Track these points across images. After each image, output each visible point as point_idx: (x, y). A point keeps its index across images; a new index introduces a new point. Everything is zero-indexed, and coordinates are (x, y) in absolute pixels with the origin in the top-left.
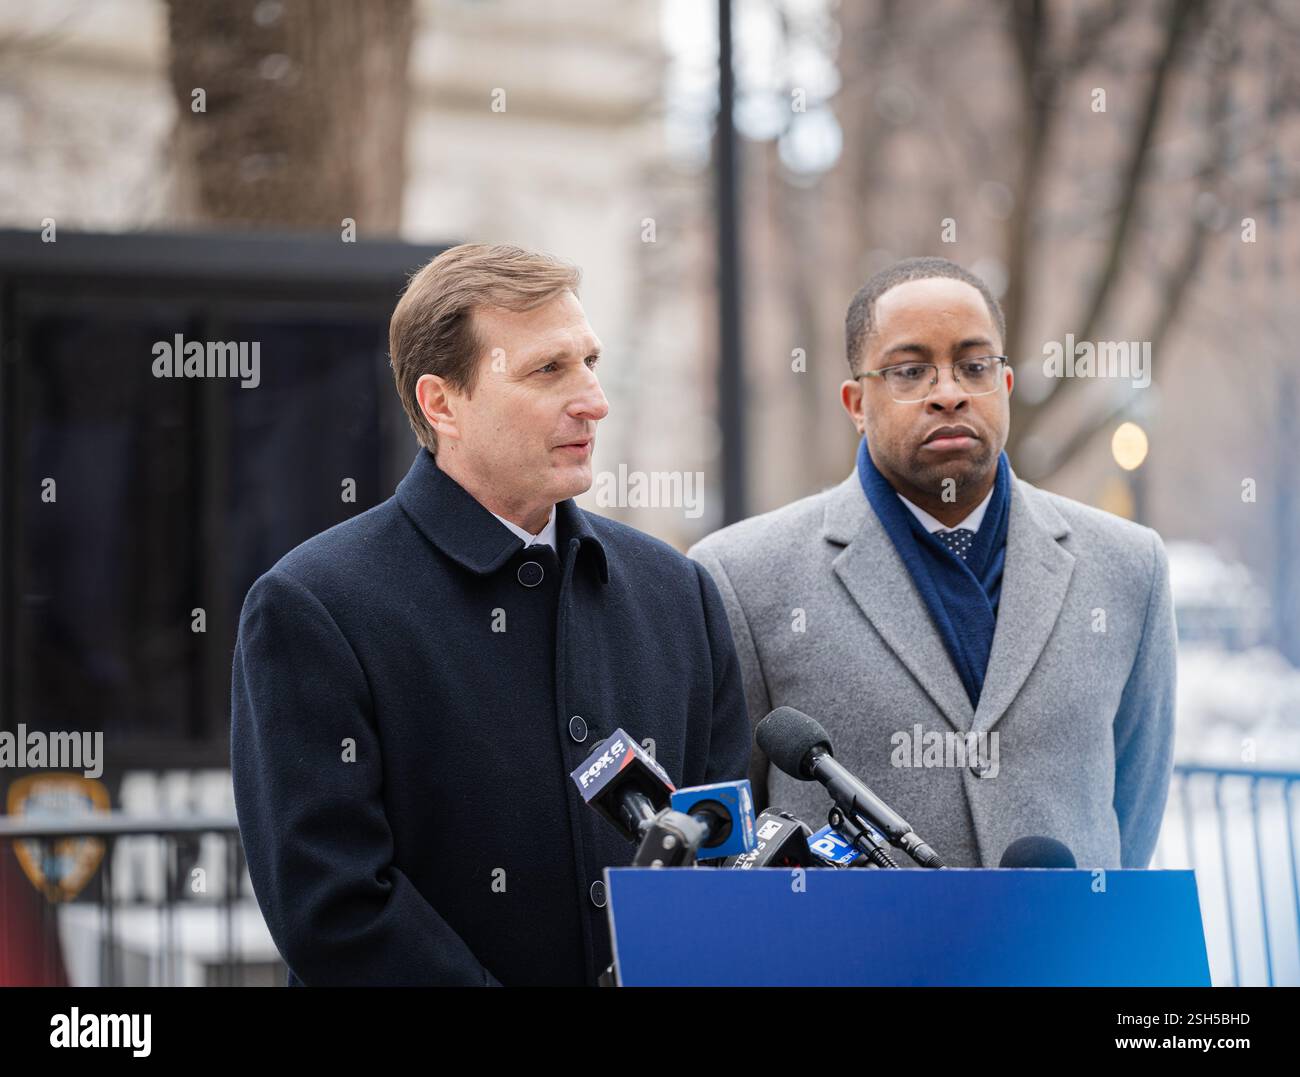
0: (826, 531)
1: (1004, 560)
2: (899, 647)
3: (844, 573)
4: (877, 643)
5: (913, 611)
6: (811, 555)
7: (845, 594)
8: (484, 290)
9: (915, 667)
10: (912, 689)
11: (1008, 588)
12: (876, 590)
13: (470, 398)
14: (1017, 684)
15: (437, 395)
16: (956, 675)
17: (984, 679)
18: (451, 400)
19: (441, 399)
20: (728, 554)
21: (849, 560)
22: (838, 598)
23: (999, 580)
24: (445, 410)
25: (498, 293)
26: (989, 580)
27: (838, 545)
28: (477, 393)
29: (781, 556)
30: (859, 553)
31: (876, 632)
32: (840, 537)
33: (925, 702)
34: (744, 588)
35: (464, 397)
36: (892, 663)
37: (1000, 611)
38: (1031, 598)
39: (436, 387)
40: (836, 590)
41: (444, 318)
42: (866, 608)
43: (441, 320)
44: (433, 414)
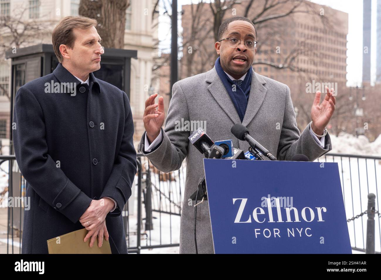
0: (206, 80)
1: (250, 88)
2: (223, 107)
3: (210, 89)
4: (218, 106)
5: (227, 98)
6: (202, 85)
7: (210, 95)
8: (75, 24)
9: (227, 112)
10: (226, 117)
11: (251, 94)
12: (218, 94)
13: (72, 49)
14: (252, 117)
15: (65, 49)
16: (237, 114)
17: (244, 115)
18: (68, 50)
19: (65, 50)
20: (182, 84)
21: (212, 87)
22: (209, 95)
23: (249, 92)
24: (67, 53)
25: (79, 25)
26: (246, 92)
27: (209, 83)
28: (74, 48)
29: (195, 85)
30: (214, 85)
31: (218, 103)
32: (210, 81)
33: (230, 120)
34: (186, 92)
35: (71, 49)
36: (221, 111)
37: (249, 99)
38: (257, 97)
39: (64, 47)
40: (208, 93)
41: (66, 31)
42: (215, 98)
43: (66, 32)
44: (63, 53)
